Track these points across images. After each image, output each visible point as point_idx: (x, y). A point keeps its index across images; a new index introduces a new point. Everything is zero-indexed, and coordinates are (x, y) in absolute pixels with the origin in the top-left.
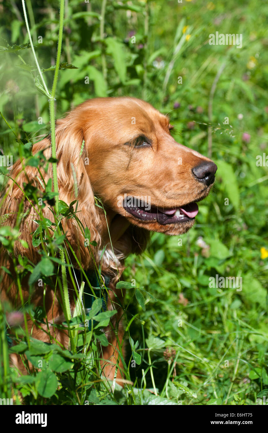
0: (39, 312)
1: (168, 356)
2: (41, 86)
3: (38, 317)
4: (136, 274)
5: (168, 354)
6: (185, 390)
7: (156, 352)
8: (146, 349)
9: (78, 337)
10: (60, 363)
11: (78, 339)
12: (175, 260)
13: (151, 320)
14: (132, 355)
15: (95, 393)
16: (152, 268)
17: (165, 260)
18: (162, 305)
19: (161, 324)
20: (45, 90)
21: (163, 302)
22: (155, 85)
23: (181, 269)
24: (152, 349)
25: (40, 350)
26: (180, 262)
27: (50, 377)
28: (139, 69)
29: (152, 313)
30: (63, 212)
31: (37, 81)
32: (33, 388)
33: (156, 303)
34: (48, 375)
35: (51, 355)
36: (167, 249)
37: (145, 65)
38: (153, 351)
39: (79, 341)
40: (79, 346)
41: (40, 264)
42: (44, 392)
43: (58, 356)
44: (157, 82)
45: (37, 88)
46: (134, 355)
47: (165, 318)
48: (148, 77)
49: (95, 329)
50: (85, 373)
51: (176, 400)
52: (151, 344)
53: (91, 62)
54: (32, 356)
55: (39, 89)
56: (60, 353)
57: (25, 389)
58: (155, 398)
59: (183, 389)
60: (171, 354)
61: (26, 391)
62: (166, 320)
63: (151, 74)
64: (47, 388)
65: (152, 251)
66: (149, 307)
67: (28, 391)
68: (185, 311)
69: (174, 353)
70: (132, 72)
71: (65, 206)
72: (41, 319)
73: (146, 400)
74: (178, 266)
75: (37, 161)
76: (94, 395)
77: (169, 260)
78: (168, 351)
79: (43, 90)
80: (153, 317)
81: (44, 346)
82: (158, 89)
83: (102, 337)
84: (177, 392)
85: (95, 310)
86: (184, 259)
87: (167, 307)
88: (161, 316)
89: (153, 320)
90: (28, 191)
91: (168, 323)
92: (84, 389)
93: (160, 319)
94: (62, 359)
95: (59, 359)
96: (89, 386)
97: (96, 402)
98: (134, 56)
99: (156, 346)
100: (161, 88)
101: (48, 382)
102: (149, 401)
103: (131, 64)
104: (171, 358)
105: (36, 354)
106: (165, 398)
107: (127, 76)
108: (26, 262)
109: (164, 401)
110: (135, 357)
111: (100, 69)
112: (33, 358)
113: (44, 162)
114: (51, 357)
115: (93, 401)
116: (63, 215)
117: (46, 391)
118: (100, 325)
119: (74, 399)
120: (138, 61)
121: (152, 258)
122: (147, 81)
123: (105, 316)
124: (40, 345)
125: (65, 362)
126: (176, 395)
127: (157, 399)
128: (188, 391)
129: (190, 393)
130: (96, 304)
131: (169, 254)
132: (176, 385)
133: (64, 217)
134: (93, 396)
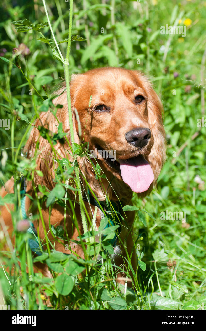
0: (59, 230)
1: (170, 266)
2: (57, 55)
3: (59, 234)
4: (145, 205)
5: (170, 264)
6: (178, 287)
7: (161, 263)
8: (153, 261)
9: (90, 248)
10: (75, 267)
11: (90, 250)
12: (178, 194)
13: (159, 241)
14: (139, 264)
15: (106, 292)
16: (160, 201)
17: (170, 195)
18: (167, 228)
19: (168, 243)
20: (61, 58)
21: (168, 226)
22: (157, 59)
23: (183, 201)
24: (157, 261)
25: (59, 259)
26: (182, 195)
27: (67, 279)
28: (143, 46)
29: (160, 234)
30: (78, 152)
31: (54, 51)
32: (55, 289)
33: (163, 227)
34: (65, 277)
35: (67, 262)
36: (172, 186)
37: (148, 43)
38: (158, 262)
39: (91, 251)
40: (91, 255)
41: (54, 190)
42: (62, 292)
43: (73, 263)
44: (158, 56)
45: (55, 56)
46: (140, 264)
47: (170, 239)
48: (150, 53)
49: (103, 242)
50: (98, 277)
51: (178, 299)
52: (156, 257)
53: (105, 43)
54: (52, 263)
55: (56, 57)
56: (74, 260)
57: (49, 290)
58: (161, 299)
59: (177, 286)
60: (172, 264)
61: (49, 291)
62: (171, 241)
63: (153, 51)
64: (64, 288)
65: (159, 188)
66: (157, 230)
67: (51, 292)
68: (186, 232)
69: (175, 263)
70: (137, 50)
71: (78, 147)
72: (61, 236)
73: (154, 300)
74: (181, 199)
75: (47, 108)
76: (106, 294)
77: (174, 195)
78: (170, 262)
79: (59, 57)
80: (161, 238)
81: (63, 255)
82: (159, 62)
83: (109, 247)
84: (178, 293)
85: (103, 226)
86: (185, 193)
87: (172, 230)
88: (167, 238)
89: (161, 240)
90: (43, 133)
91: (173, 242)
92: (96, 289)
93: (167, 240)
94: (76, 264)
95: (74, 265)
96: (101, 287)
97: (108, 300)
98: (139, 37)
99: (161, 258)
100: (161, 60)
101: (65, 283)
102: (156, 301)
103: (137, 42)
104: (173, 267)
105: (55, 261)
106: (169, 299)
107: (134, 52)
108: (44, 190)
109: (168, 301)
110: (141, 265)
111: (112, 49)
112: (53, 265)
113: (53, 108)
114: (67, 263)
115: (105, 299)
116: (78, 154)
117: (64, 291)
118: (107, 238)
119: (89, 297)
120: (142, 40)
121: (160, 193)
122: (150, 56)
123: (110, 230)
124: (59, 255)
125: (78, 267)
126: (178, 296)
127: (162, 299)
128: (181, 288)
129: (182, 290)
130: (104, 222)
131: (174, 190)
132: (172, 284)
133: (78, 156)
134: (104, 294)
